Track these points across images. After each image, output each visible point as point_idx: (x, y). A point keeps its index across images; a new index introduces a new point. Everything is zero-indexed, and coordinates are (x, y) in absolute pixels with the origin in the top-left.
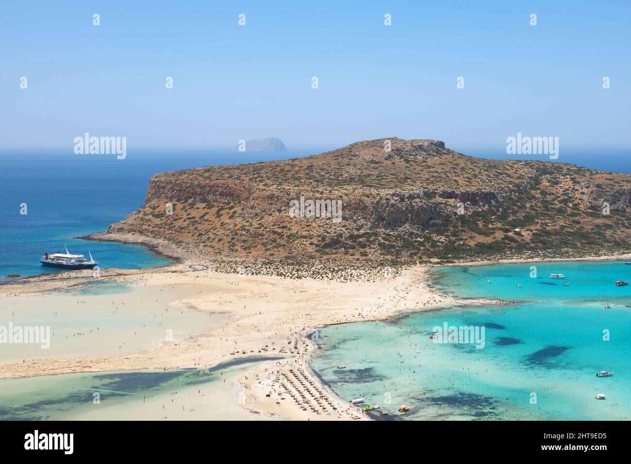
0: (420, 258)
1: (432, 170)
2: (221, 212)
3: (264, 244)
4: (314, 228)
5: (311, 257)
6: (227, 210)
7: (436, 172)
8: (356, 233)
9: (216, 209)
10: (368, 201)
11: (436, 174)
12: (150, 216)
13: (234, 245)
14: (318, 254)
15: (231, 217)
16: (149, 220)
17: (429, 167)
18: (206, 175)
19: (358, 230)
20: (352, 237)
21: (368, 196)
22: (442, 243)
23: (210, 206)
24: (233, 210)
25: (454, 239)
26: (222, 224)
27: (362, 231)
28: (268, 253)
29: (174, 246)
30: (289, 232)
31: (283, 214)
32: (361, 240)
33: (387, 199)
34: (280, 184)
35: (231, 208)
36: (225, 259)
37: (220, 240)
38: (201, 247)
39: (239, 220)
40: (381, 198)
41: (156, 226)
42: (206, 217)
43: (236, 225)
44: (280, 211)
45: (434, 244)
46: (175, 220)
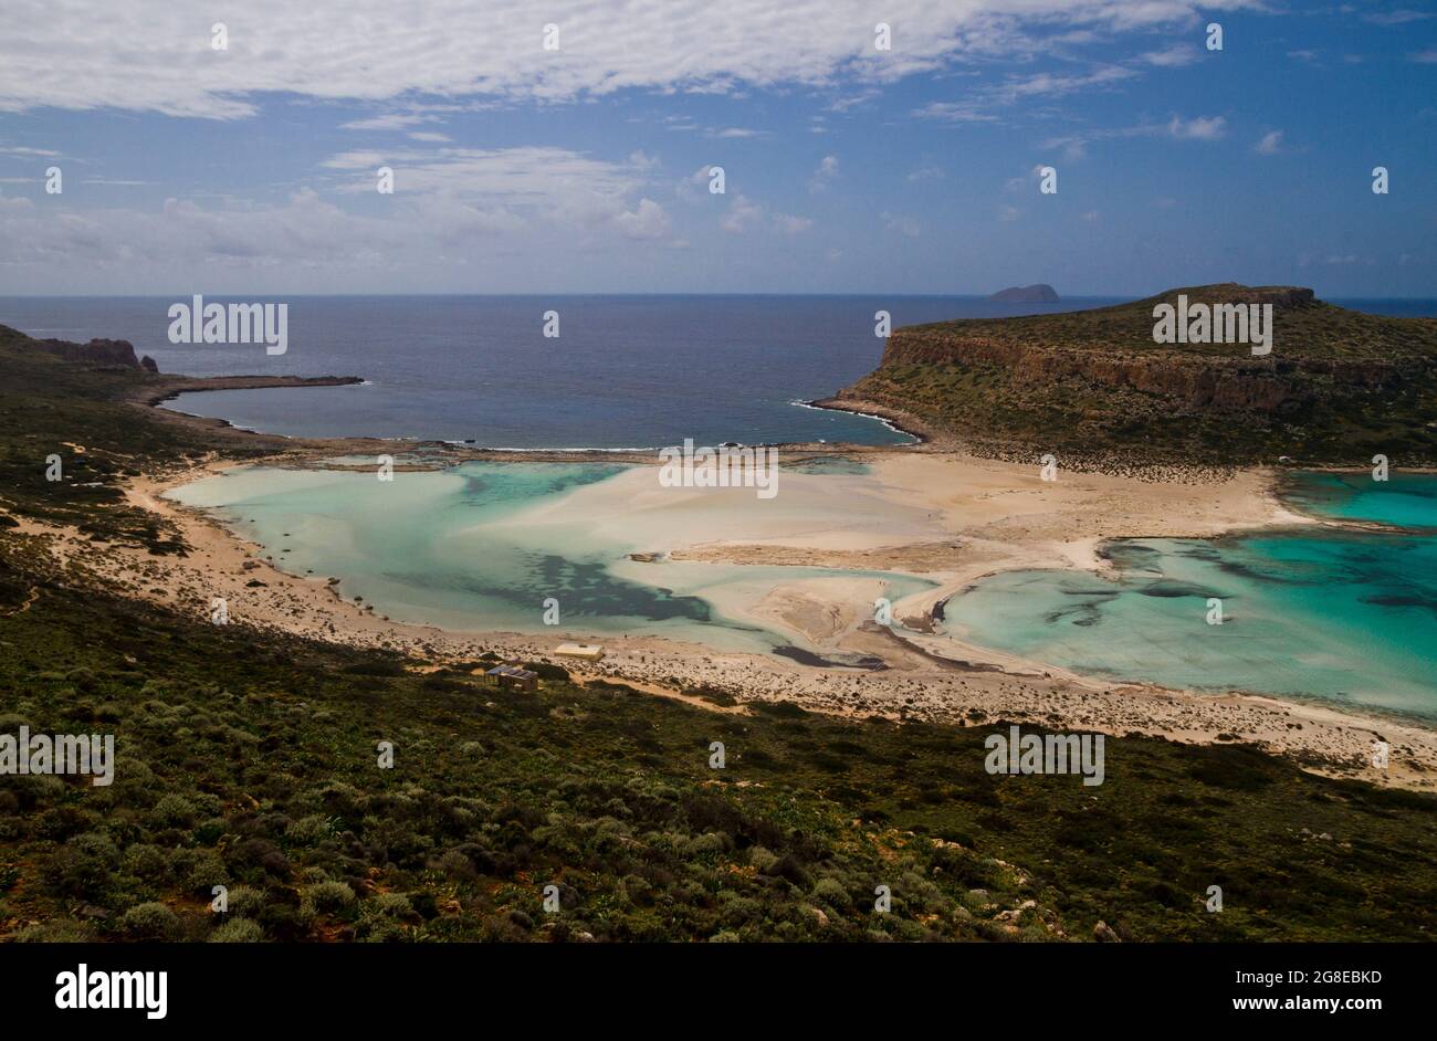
0: (1265, 457)
1: (1290, 330)
2: (979, 380)
3: (1036, 424)
4: (1107, 406)
5: (1101, 446)
6: (987, 377)
7: (1298, 333)
8: (1167, 415)
9: (972, 375)
10: (1189, 374)
11: (1298, 337)
12: (888, 381)
13: (995, 423)
14: (1111, 442)
15: (993, 387)
16: (887, 386)
17: (1287, 326)
18: (961, 330)
19: (1172, 412)
20: (1161, 420)
21: (1189, 366)
22: (1301, 437)
23: (965, 371)
24: (995, 377)
25: (1319, 432)
26: (980, 395)
27: (1176, 414)
28: (1042, 436)
29: (917, 420)
30: (1071, 411)
31: (1064, 384)
32: (1176, 425)
33: (1218, 371)
34: (1062, 345)
35: (992, 374)
36: (983, 440)
37: (977, 416)
38: (952, 423)
39: (1003, 391)
40: (1209, 369)
41: (896, 393)
42: (958, 386)
43: (999, 397)
44: (1059, 381)
45: (1288, 438)
46: (919, 387)
